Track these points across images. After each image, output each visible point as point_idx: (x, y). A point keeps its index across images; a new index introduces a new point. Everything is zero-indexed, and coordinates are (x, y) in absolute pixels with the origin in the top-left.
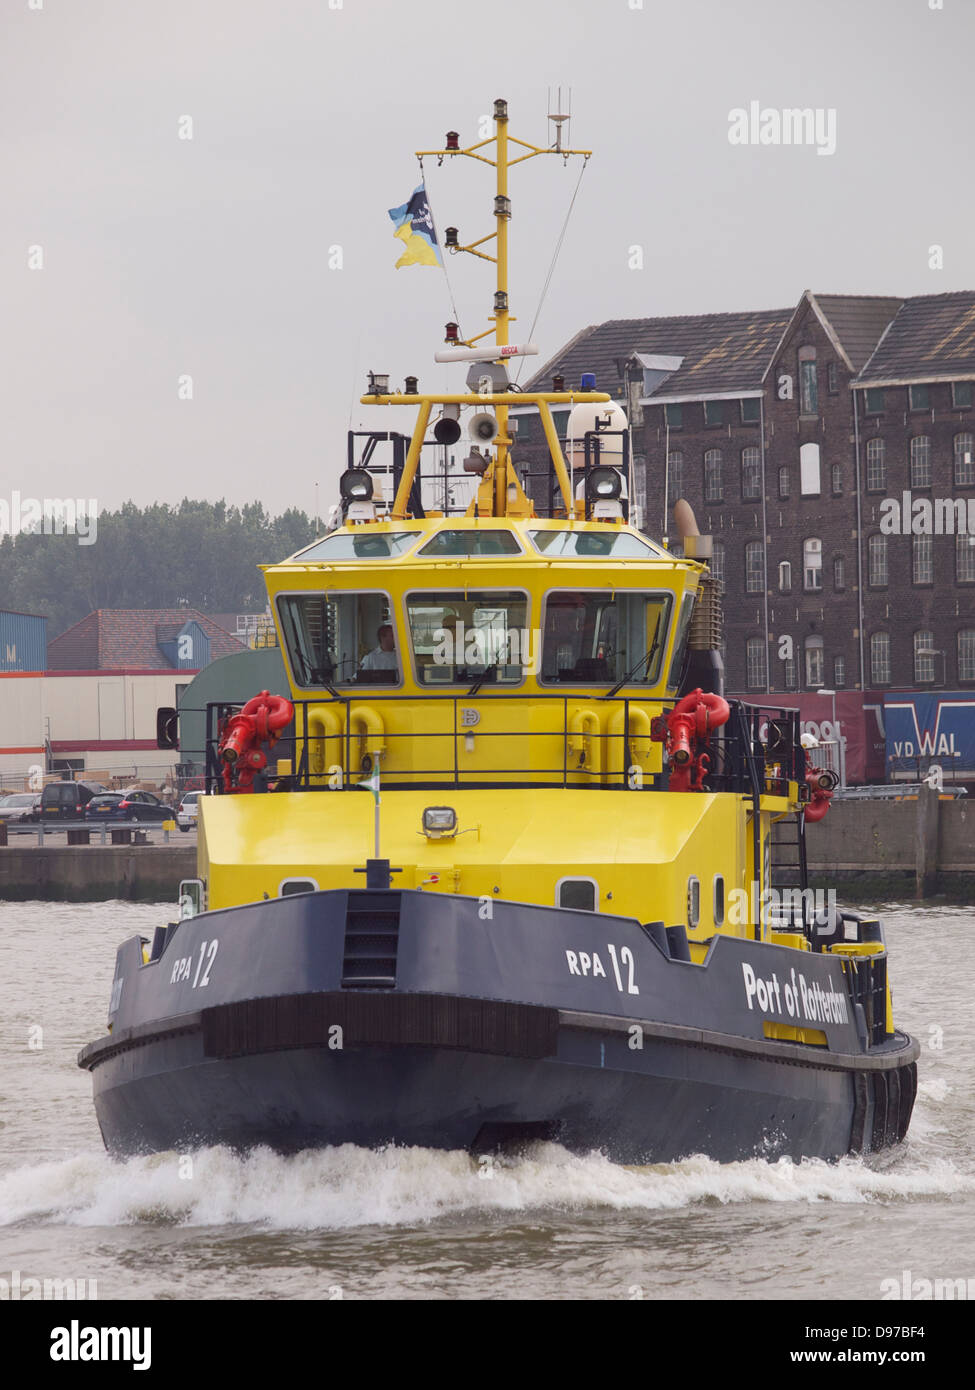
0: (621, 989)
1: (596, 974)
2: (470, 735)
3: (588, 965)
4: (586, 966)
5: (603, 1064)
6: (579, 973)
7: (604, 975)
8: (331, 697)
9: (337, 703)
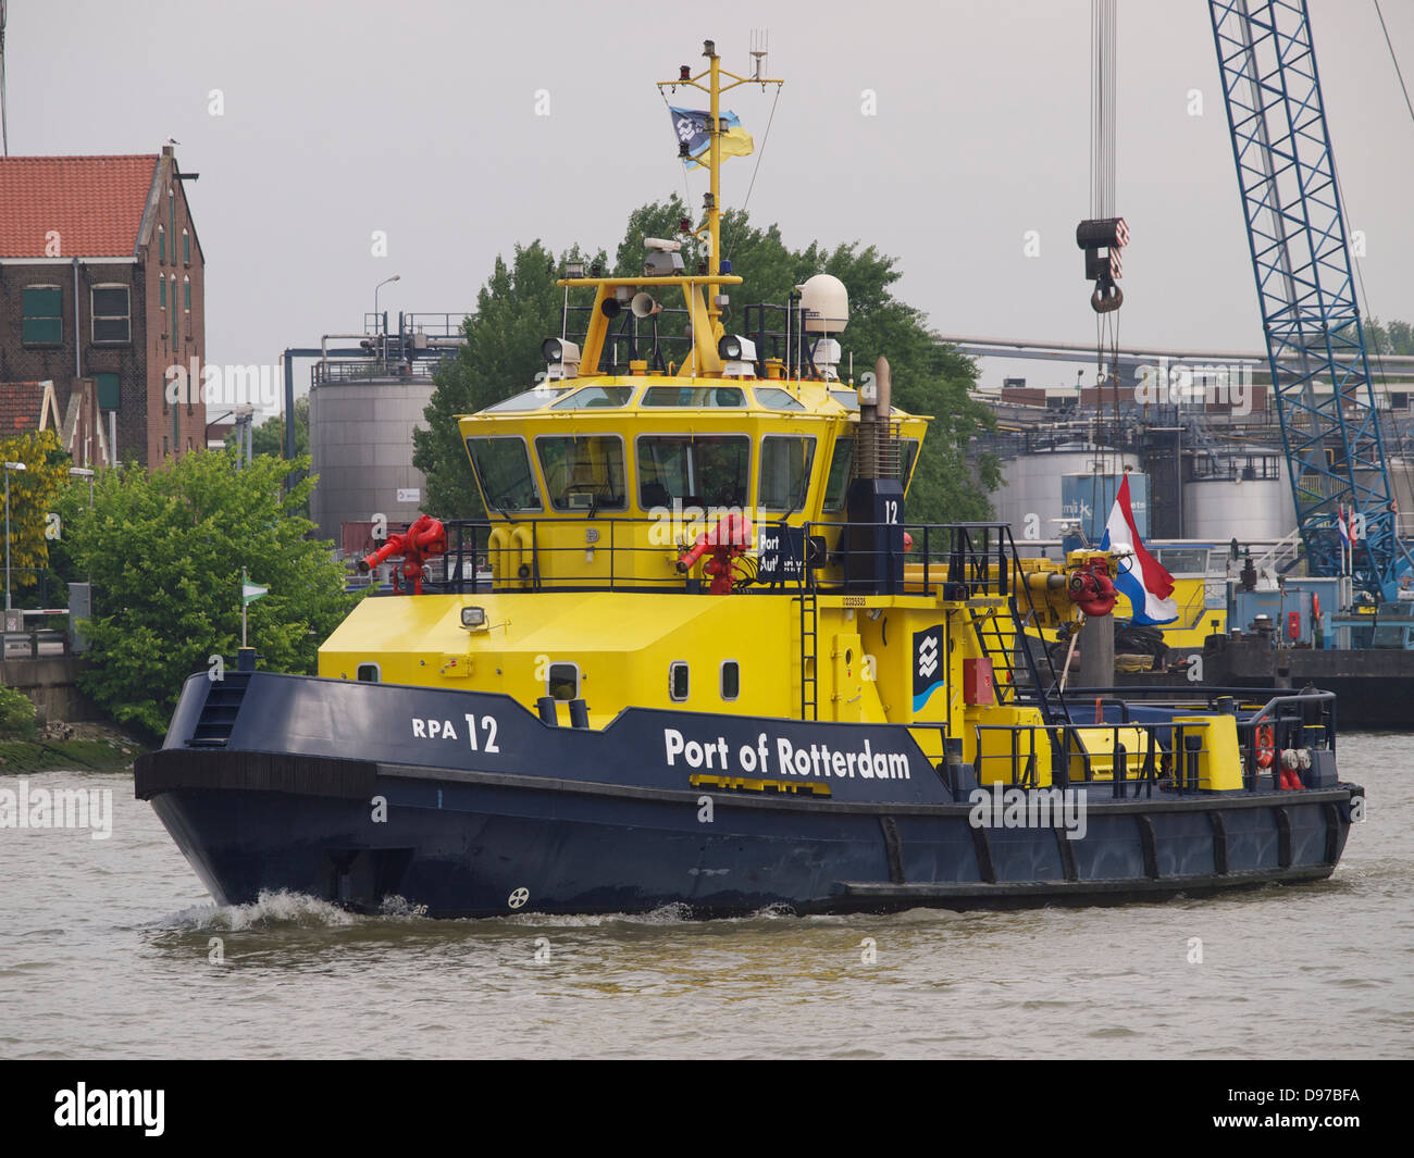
0: (474, 747)
1: (444, 736)
2: (592, 549)
3: (438, 729)
4: (432, 732)
5: (440, 806)
6: (423, 735)
7: (455, 737)
8: (504, 518)
9: (508, 524)
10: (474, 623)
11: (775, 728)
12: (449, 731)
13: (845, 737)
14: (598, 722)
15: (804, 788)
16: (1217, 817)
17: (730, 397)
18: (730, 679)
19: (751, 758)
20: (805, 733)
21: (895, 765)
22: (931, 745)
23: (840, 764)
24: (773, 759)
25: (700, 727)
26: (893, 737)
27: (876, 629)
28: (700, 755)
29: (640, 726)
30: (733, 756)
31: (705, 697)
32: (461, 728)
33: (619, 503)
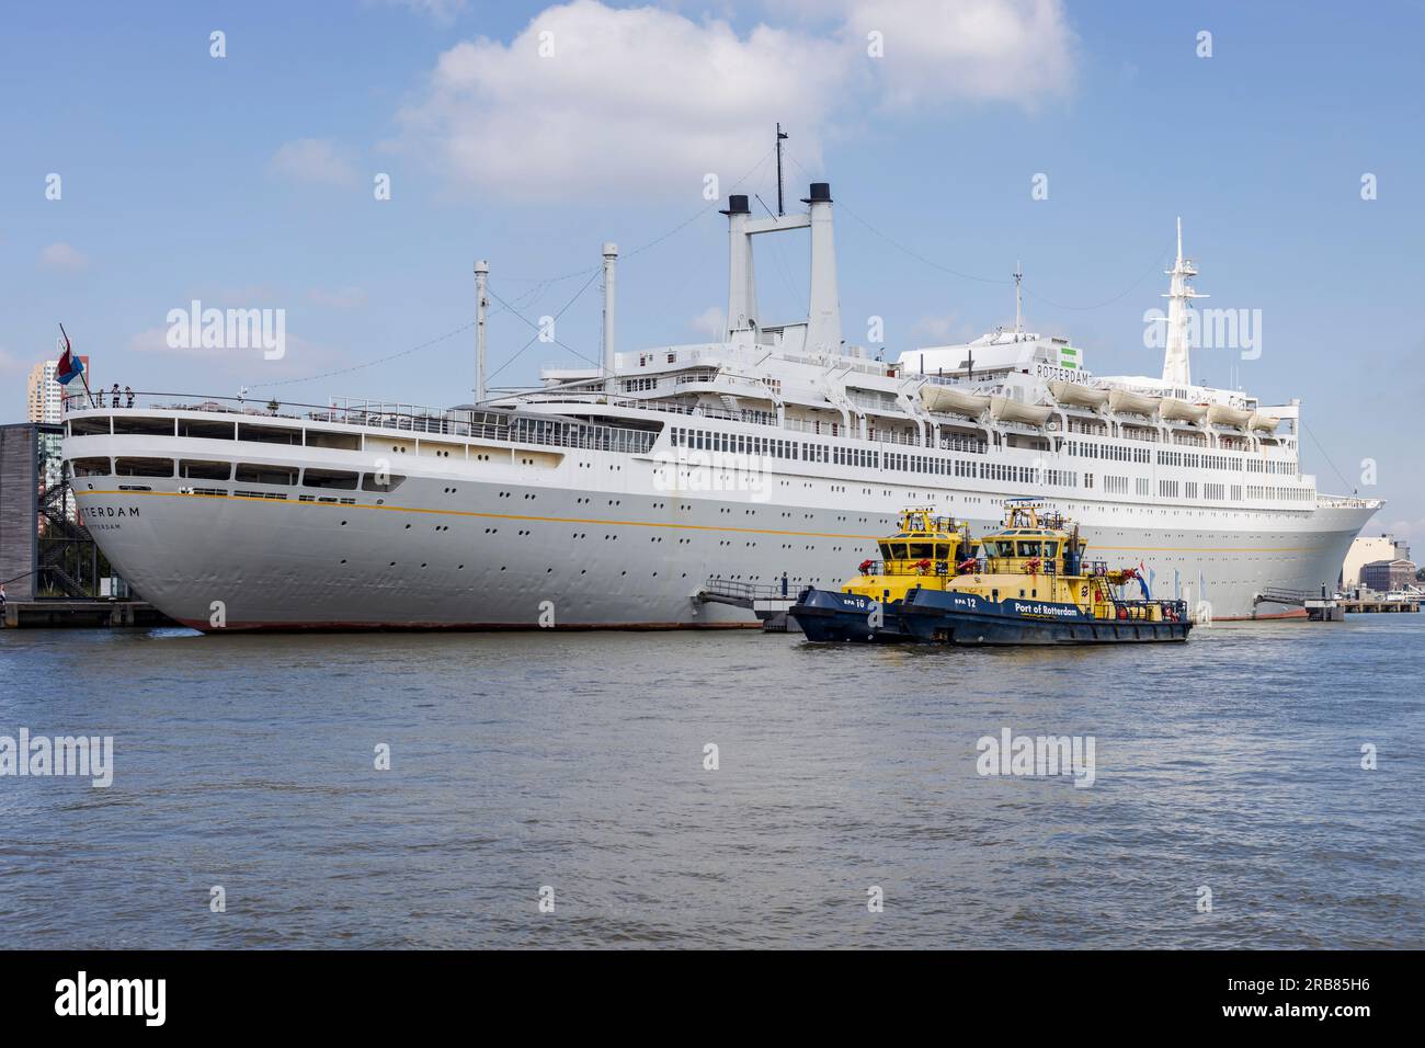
0: (968, 605)
1: (962, 603)
3: (961, 601)
10: (978, 581)
11: (1043, 604)
12: (964, 602)
13: (1061, 606)
14: (999, 601)
15: (1051, 617)
16: (1154, 627)
17: (1039, 533)
18: (1034, 593)
19: (1036, 610)
20: (1050, 605)
21: (1074, 613)
22: (1083, 609)
23: (1059, 612)
24: (1042, 610)
25: (1024, 603)
26: (1073, 607)
27: (1072, 584)
28: (1024, 609)
29: (1010, 602)
30: (1032, 610)
31: (1029, 596)
32: (966, 601)
33: (1014, 555)
